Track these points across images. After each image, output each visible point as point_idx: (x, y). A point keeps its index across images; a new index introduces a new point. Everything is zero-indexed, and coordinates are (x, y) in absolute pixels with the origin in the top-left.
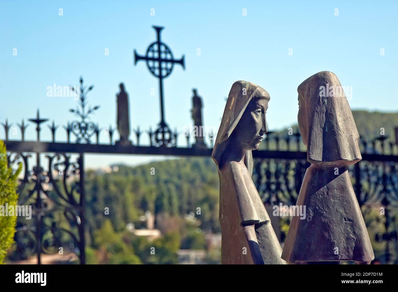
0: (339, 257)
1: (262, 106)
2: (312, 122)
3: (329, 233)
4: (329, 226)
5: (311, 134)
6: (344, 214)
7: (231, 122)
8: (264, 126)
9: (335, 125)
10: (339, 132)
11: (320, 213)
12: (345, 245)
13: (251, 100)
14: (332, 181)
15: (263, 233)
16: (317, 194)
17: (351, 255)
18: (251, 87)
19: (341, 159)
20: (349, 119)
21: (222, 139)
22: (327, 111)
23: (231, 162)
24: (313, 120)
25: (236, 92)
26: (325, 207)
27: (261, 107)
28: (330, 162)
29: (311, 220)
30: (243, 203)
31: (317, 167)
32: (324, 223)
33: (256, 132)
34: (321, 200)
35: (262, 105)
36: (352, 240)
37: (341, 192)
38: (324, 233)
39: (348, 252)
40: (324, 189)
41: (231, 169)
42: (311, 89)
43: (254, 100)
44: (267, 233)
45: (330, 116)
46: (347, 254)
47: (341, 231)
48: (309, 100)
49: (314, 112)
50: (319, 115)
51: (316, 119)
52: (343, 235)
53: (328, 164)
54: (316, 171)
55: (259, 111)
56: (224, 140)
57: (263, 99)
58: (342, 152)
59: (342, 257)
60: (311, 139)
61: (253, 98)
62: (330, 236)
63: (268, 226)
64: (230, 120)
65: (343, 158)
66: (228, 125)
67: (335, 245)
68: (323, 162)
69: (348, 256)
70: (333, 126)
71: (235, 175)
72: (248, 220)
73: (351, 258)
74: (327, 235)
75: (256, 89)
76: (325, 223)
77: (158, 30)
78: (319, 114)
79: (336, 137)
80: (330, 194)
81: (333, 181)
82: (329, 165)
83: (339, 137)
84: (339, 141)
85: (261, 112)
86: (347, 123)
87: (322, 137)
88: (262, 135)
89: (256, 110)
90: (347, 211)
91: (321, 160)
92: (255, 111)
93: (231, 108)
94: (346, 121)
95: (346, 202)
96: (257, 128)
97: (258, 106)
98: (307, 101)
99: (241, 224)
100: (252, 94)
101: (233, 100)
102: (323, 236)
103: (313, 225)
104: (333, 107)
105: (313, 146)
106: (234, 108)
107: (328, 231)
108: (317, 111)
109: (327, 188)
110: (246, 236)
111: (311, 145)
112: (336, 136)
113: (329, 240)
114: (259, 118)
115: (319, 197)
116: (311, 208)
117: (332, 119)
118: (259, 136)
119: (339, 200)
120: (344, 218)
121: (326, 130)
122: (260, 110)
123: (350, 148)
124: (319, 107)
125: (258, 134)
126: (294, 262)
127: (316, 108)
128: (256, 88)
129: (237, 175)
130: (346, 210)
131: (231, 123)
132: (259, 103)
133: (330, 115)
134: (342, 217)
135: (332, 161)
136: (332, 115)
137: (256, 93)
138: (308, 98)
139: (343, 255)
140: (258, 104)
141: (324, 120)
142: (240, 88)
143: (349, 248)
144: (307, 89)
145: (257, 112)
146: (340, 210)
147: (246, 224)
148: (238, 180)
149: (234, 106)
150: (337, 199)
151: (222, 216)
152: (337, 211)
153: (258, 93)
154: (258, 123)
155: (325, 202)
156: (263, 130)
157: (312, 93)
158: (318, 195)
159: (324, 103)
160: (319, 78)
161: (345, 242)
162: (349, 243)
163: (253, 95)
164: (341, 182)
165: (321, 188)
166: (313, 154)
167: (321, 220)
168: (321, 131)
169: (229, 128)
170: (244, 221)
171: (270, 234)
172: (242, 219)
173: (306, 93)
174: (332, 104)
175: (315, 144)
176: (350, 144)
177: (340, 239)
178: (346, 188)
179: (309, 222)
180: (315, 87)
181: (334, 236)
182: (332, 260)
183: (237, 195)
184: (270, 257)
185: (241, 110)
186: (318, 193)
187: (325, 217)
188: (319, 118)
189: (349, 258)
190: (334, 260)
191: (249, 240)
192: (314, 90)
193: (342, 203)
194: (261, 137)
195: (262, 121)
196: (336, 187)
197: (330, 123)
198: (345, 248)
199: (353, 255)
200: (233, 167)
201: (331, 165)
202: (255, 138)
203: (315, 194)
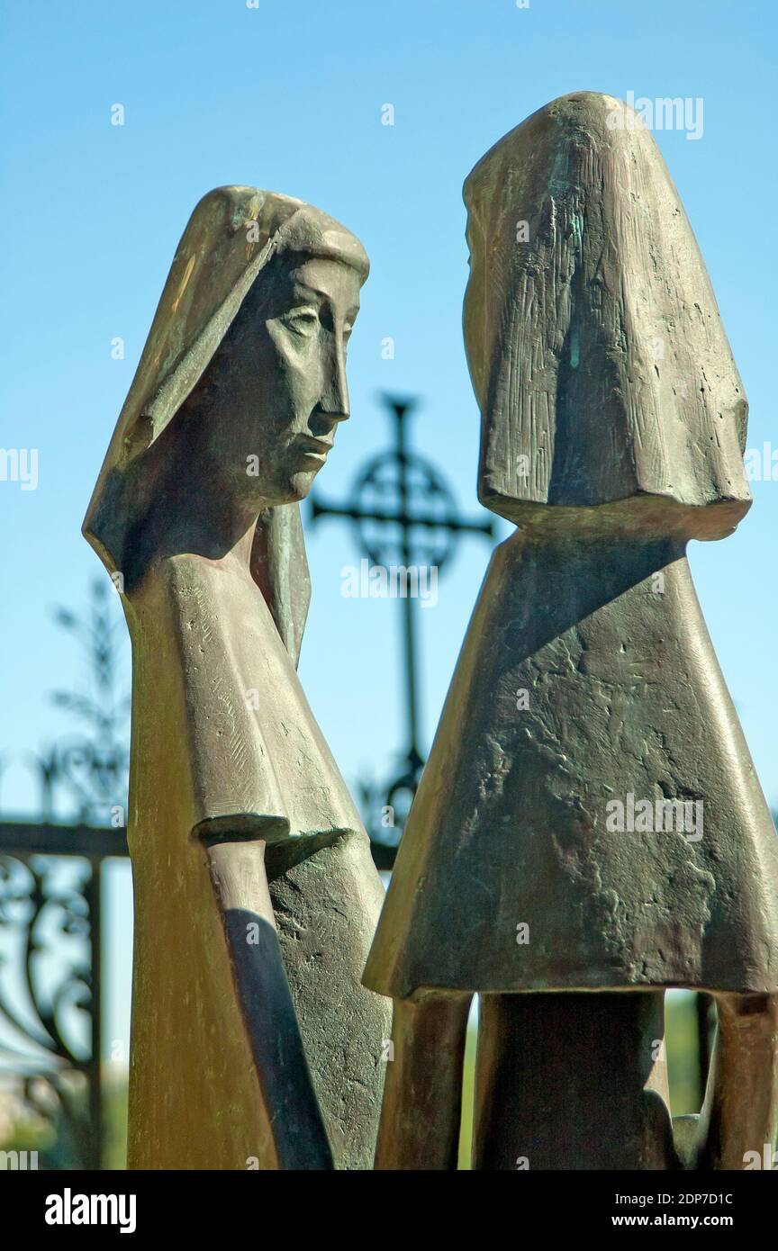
0: (629, 970)
1: (319, 294)
2: (508, 321)
3: (583, 856)
4: (582, 818)
5: (501, 377)
6: (663, 768)
7: (170, 364)
8: (330, 388)
9: (618, 335)
10: (636, 364)
11: (543, 757)
12: (663, 911)
13: (269, 266)
14: (604, 608)
15: (320, 887)
16: (530, 666)
17: (690, 962)
18: (271, 206)
19: (640, 492)
20: (694, 314)
21: (127, 444)
22: (580, 269)
23: (174, 558)
24: (510, 314)
25: (203, 231)
26: (565, 728)
27: (315, 297)
28: (589, 511)
29: (500, 791)
30: (210, 735)
31: (531, 540)
32: (560, 805)
33: (289, 415)
34: (550, 695)
35: (323, 289)
36: (699, 888)
37: (648, 661)
38: (561, 853)
39: (678, 948)
40: (563, 645)
41: (172, 588)
42: (514, 174)
43: (280, 262)
44: (340, 887)
45: (594, 294)
46: (669, 954)
47: (641, 845)
48: (499, 222)
49: (520, 274)
50: (539, 290)
51: (527, 305)
52: (653, 865)
53: (584, 523)
54: (526, 558)
55: (308, 319)
56: (136, 452)
57: (328, 264)
58: (645, 459)
59: (644, 973)
60: (500, 401)
61: (275, 255)
62: (587, 870)
63: (345, 856)
64: (165, 355)
65: (647, 485)
66: (157, 377)
67: (611, 911)
68: (552, 508)
69: (677, 967)
70: (605, 340)
71: (187, 614)
72: (229, 813)
73: (689, 975)
74: (572, 863)
75: (291, 214)
76: (566, 806)
77: (400, 410)
78: (541, 284)
79: (617, 390)
80: (592, 666)
81: (611, 605)
82: (589, 529)
83: (633, 391)
84: (631, 412)
85: (318, 323)
86: (679, 329)
87: (554, 390)
88: (327, 434)
89: (294, 313)
90: (677, 751)
91: (545, 500)
92: (289, 316)
93: (176, 304)
94: (677, 323)
95: (670, 706)
96: (296, 396)
97: (298, 290)
98: (492, 226)
99: (197, 831)
100: (272, 236)
101: (190, 270)
102: (555, 870)
103: (507, 818)
104: (612, 252)
105: (504, 431)
106: (189, 303)
107: (579, 842)
108: (532, 273)
109: (581, 639)
110: (216, 885)
111: (498, 428)
112: (619, 385)
113: (584, 889)
114: (306, 353)
115: (540, 679)
116: (502, 736)
117: (601, 307)
118: (309, 433)
119: (637, 695)
120: (662, 784)
121: (575, 360)
122: (313, 311)
123: (690, 447)
124: (543, 254)
125: (301, 425)
126: (409, 994)
127: (527, 256)
128: (293, 209)
129: (198, 614)
130: (670, 744)
131: (167, 365)
132: (306, 277)
133: (596, 288)
134: (651, 781)
135: (598, 504)
136: (602, 286)
137: (294, 231)
138: (495, 216)
139: (649, 960)
140: (303, 285)
141: (566, 313)
142: (222, 213)
143: (683, 926)
144: (496, 177)
145: (295, 319)
146: (641, 744)
147: (218, 834)
148: (200, 634)
149: (191, 293)
150: (627, 693)
151: (137, 812)
152: (626, 751)
153: (302, 235)
154: (304, 373)
155: (569, 706)
156: (328, 406)
157: (512, 192)
158: (536, 673)
159: (566, 232)
160: (553, 121)
161: (660, 897)
162: (680, 901)
163: (279, 238)
164: (651, 612)
165: (550, 639)
166: (505, 468)
167: (546, 794)
168: (547, 362)
169: (159, 387)
170: (209, 819)
171: (356, 895)
172: (202, 807)
173: (488, 193)
174: (604, 237)
175: (518, 422)
176: (692, 429)
177: (638, 882)
178: (672, 638)
179: (489, 800)
180: (530, 162)
181: (607, 866)
182: (598, 986)
183: (187, 703)
184: (348, 1004)
185: (218, 307)
186: (534, 664)
187: (568, 778)
188: (540, 303)
189: (681, 978)
190: (607, 985)
191: (229, 906)
192: (524, 177)
193: (651, 712)
194: (320, 438)
195: (325, 364)
196: (622, 633)
197: (593, 322)
198: (660, 926)
199: (704, 964)
200: (180, 575)
201: (597, 530)
202: (288, 443)
203: (520, 666)
